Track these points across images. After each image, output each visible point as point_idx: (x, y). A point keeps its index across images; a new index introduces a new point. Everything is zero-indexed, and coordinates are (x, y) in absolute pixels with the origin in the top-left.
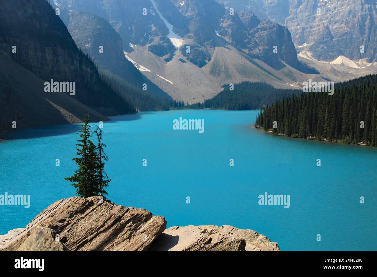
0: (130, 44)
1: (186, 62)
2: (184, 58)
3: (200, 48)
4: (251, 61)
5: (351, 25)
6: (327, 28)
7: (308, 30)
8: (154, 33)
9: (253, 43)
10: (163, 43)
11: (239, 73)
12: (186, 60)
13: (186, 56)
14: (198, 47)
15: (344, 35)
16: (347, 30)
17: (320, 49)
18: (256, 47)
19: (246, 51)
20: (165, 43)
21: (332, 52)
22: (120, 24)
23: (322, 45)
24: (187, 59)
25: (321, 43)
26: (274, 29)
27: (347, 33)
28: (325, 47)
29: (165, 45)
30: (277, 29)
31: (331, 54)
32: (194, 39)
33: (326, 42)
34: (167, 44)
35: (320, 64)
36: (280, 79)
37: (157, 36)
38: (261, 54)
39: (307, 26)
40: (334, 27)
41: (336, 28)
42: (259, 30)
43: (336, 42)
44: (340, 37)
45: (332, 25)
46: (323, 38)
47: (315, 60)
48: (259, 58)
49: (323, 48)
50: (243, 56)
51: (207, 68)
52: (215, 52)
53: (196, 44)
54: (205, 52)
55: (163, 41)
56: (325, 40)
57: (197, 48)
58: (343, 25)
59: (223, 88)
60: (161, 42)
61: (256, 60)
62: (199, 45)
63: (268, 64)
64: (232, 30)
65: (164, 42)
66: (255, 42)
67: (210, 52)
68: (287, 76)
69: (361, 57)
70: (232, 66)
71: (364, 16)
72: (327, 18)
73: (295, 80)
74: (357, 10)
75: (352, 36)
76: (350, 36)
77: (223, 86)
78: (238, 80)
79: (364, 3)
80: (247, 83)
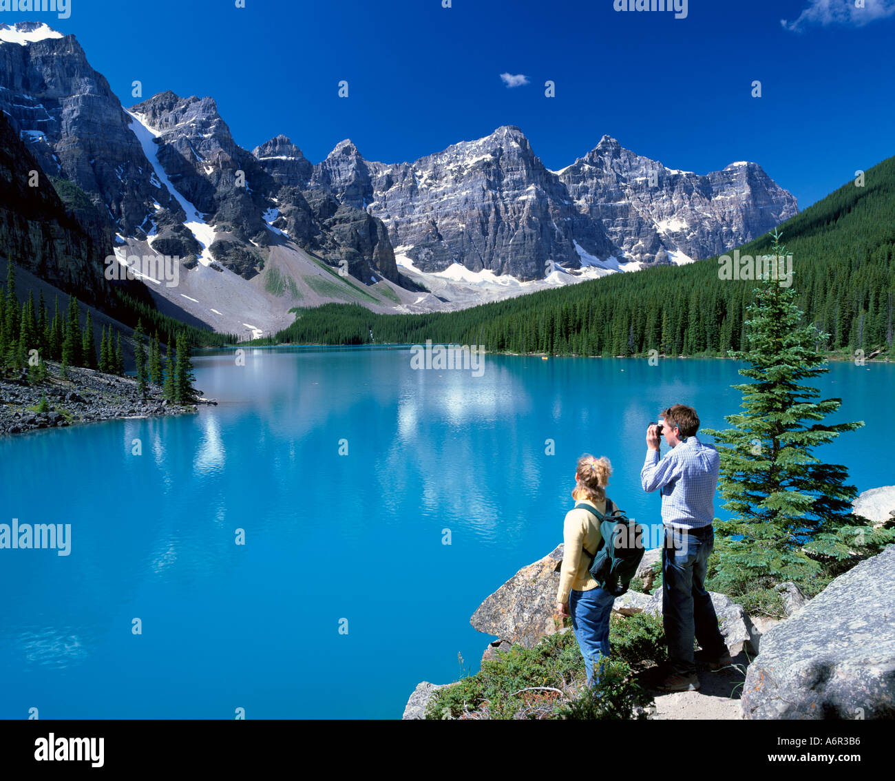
0: (116, 235)
1: (222, 271)
2: (220, 264)
3: (245, 247)
4: (329, 270)
5: (468, 220)
6: (434, 223)
7: (404, 225)
8: (162, 219)
9: (329, 242)
10: (179, 237)
11: (314, 289)
12: (222, 267)
13: (221, 260)
14: (241, 246)
15: (459, 235)
16: (462, 228)
17: (423, 255)
18: (334, 248)
19: (319, 253)
20: (182, 238)
21: (441, 260)
22: (97, 199)
23: (426, 250)
24: (224, 265)
25: (425, 246)
26: (361, 221)
27: (462, 233)
28: (432, 253)
29: (184, 240)
30: (366, 222)
31: (440, 263)
32: (233, 233)
33: (432, 245)
34: (186, 239)
35: (425, 278)
36: (377, 300)
37: (168, 224)
38: (343, 260)
39: (403, 219)
40: (444, 223)
41: (447, 224)
42: (337, 222)
43: (447, 245)
44: (453, 238)
45: (439, 219)
46: (428, 238)
47: (417, 271)
49: (428, 253)
50: (317, 262)
51: (259, 280)
52: (270, 255)
53: (238, 240)
54: (254, 254)
55: (179, 234)
56: (431, 242)
57: (239, 247)
58: (456, 220)
59: (294, 312)
60: (176, 234)
61: (335, 269)
62: (242, 243)
63: (355, 276)
64: (297, 219)
65: (182, 235)
66: (333, 241)
67: (262, 254)
68: (386, 295)
69: (483, 267)
70: (301, 278)
71: (487, 208)
72: (432, 209)
73: (398, 301)
74: (476, 198)
75: (470, 238)
76: (467, 237)
77: (292, 310)
78: (315, 300)
79: (485, 188)
80: (334, 306)
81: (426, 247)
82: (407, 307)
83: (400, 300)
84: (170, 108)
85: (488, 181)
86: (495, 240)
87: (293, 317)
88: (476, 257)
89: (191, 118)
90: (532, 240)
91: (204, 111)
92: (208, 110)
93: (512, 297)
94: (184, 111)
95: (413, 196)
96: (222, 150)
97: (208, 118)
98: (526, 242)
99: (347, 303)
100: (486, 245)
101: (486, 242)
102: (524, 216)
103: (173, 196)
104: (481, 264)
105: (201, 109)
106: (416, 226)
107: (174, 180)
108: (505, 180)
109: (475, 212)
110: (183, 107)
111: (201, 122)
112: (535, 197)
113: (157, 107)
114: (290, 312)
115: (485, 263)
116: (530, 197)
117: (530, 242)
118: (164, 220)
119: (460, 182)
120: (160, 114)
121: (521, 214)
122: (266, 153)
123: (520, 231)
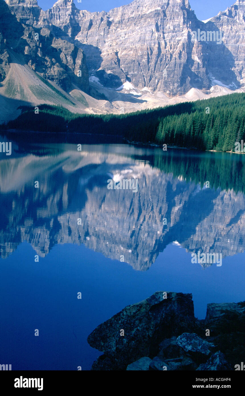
4: (47, 83)
5: (140, 53)
6: (117, 53)
9: (48, 63)
11: (35, 94)
15: (132, 62)
16: (135, 57)
17: (107, 75)
18: (51, 67)
23: (109, 72)
26: (70, 50)
27: (134, 61)
28: (113, 74)
31: (117, 81)
35: (106, 90)
36: (74, 104)
38: (56, 76)
40: (123, 53)
41: (126, 54)
43: (123, 69)
44: (128, 64)
45: (121, 51)
46: (112, 64)
47: (101, 85)
48: (52, 79)
49: (110, 74)
50: (38, 76)
52: (10, 70)
56: (113, 66)
58: (132, 52)
61: (50, 82)
63: (62, 87)
66: (51, 63)
67: (5, 69)
68: (80, 101)
69: (145, 86)
70: (27, 86)
71: (153, 45)
72: (117, 44)
73: (87, 105)
74: (147, 38)
75: (139, 64)
76: (137, 64)
77: (20, 108)
78: (35, 102)
79: (154, 30)
80: (46, 106)
81: (110, 69)
82: (92, 109)
83: (88, 105)
85: (157, 25)
86: (155, 67)
87: (20, 112)
88: (141, 78)
90: (180, 67)
93: (161, 106)
95: (106, 35)
98: (176, 68)
99: (55, 104)
100: (149, 70)
101: (149, 68)
102: (177, 51)
104: (144, 83)
106: (105, 55)
108: (168, 25)
109: (145, 47)
112: (186, 38)
114: (18, 109)
115: (146, 83)
116: (184, 37)
117: (178, 69)
119: (137, 26)
121: (175, 50)
123: (173, 61)
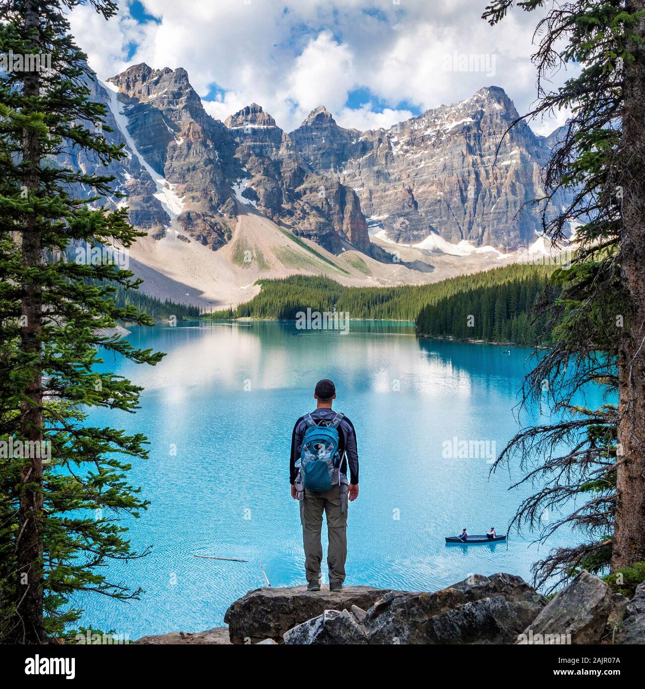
1: (189, 241)
2: (187, 235)
3: (213, 217)
4: (298, 241)
5: (447, 188)
6: (410, 191)
7: (379, 194)
8: (132, 190)
9: (299, 212)
10: (148, 207)
11: (281, 260)
12: (190, 238)
13: (189, 231)
14: (210, 216)
15: (436, 203)
16: (440, 195)
17: (398, 225)
18: (303, 218)
19: (288, 224)
20: (151, 208)
21: (418, 230)
23: (402, 219)
24: (192, 236)
25: (400, 215)
26: (332, 190)
27: (440, 201)
28: (407, 223)
29: (153, 210)
30: (337, 191)
31: (415, 233)
32: (202, 203)
33: (408, 214)
34: (155, 209)
35: (399, 249)
36: (346, 272)
37: (138, 195)
38: (313, 230)
39: (377, 188)
40: (420, 190)
41: (424, 192)
42: (308, 192)
43: (423, 214)
44: (430, 207)
45: (416, 187)
46: (403, 207)
47: (391, 242)
48: (309, 236)
49: (403, 223)
50: (284, 232)
51: (227, 250)
52: (238, 225)
53: (206, 210)
54: (222, 225)
55: (148, 204)
56: (407, 210)
57: (207, 218)
58: (434, 188)
59: (259, 285)
60: (145, 205)
61: (305, 240)
62: (210, 213)
63: (325, 247)
64: (266, 189)
65: (151, 206)
66: (303, 211)
67: (230, 225)
68: (356, 267)
69: (462, 238)
70: (268, 249)
71: (466, 174)
72: (409, 176)
73: (368, 272)
74: (456, 165)
75: (448, 206)
76: (445, 205)
77: (259, 282)
78: (281, 272)
79: (465, 153)
80: (300, 278)
81: (402, 216)
82: (378, 280)
83: (370, 272)
84: (144, 80)
85: (468, 145)
86: (475, 209)
87: (258, 289)
88: (454, 227)
89: (163, 89)
90: (515, 207)
91: (176, 82)
92: (180, 80)
94: (157, 82)
95: (389, 163)
96: (193, 120)
97: (180, 89)
98: (509, 209)
99: (314, 275)
100: (465, 214)
101: (465, 210)
102: (507, 182)
103: (144, 168)
104: (460, 234)
105: (173, 80)
106: (392, 194)
107: (144, 152)
108: (487, 145)
109: (454, 179)
110: (156, 78)
111: (173, 93)
112: (519, 161)
113: (131, 79)
114: (255, 284)
115: (464, 233)
116: (514, 161)
117: (513, 210)
118: (134, 191)
119: (438, 147)
120: (134, 86)
121: (503, 180)
122: (238, 123)
123: (503, 198)
